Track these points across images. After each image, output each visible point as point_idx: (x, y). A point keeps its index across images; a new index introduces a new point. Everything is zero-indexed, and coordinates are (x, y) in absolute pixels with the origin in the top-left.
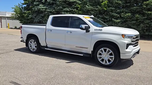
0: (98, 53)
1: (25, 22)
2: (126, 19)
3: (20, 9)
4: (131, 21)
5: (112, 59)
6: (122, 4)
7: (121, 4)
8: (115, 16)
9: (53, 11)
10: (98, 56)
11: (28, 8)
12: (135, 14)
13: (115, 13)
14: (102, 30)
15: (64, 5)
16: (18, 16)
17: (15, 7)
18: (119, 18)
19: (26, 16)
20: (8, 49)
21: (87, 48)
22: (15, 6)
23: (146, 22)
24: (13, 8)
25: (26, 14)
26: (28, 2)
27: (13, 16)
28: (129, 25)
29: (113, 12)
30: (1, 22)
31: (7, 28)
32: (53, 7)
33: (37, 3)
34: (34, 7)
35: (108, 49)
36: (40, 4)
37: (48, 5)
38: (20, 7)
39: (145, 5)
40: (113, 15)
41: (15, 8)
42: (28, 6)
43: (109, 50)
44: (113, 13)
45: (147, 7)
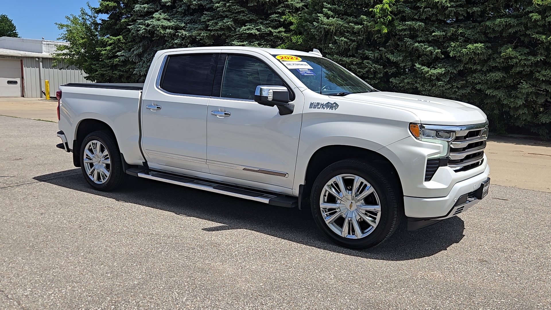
0: (325, 195)
1: (102, 75)
2: (467, 63)
3: (88, 29)
4: (485, 73)
5: (375, 219)
6: (452, 6)
7: (447, 7)
8: (424, 55)
9: (199, 35)
10: (323, 205)
11: (116, 24)
12: (501, 46)
13: (423, 42)
14: (337, 105)
15: (239, 13)
16: (78, 53)
17: (69, 23)
18: (440, 63)
19: (108, 55)
20: (15, 173)
21: (284, 175)
22: (68, 18)
23: (544, 76)
24: (62, 26)
25: (108, 48)
26: (115, 4)
27: (64, 54)
28: (478, 87)
29: (419, 39)
30: (23, 78)
31: (41, 97)
32: (200, 22)
33: (146, 5)
34: (134, 21)
35: (358, 180)
36: (157, 11)
37: (185, 14)
38: (88, 23)
39: (539, 13)
40: (417, 50)
41: (67, 26)
42: (115, 17)
43: (362, 183)
44: (417, 44)
45: (544, 18)
